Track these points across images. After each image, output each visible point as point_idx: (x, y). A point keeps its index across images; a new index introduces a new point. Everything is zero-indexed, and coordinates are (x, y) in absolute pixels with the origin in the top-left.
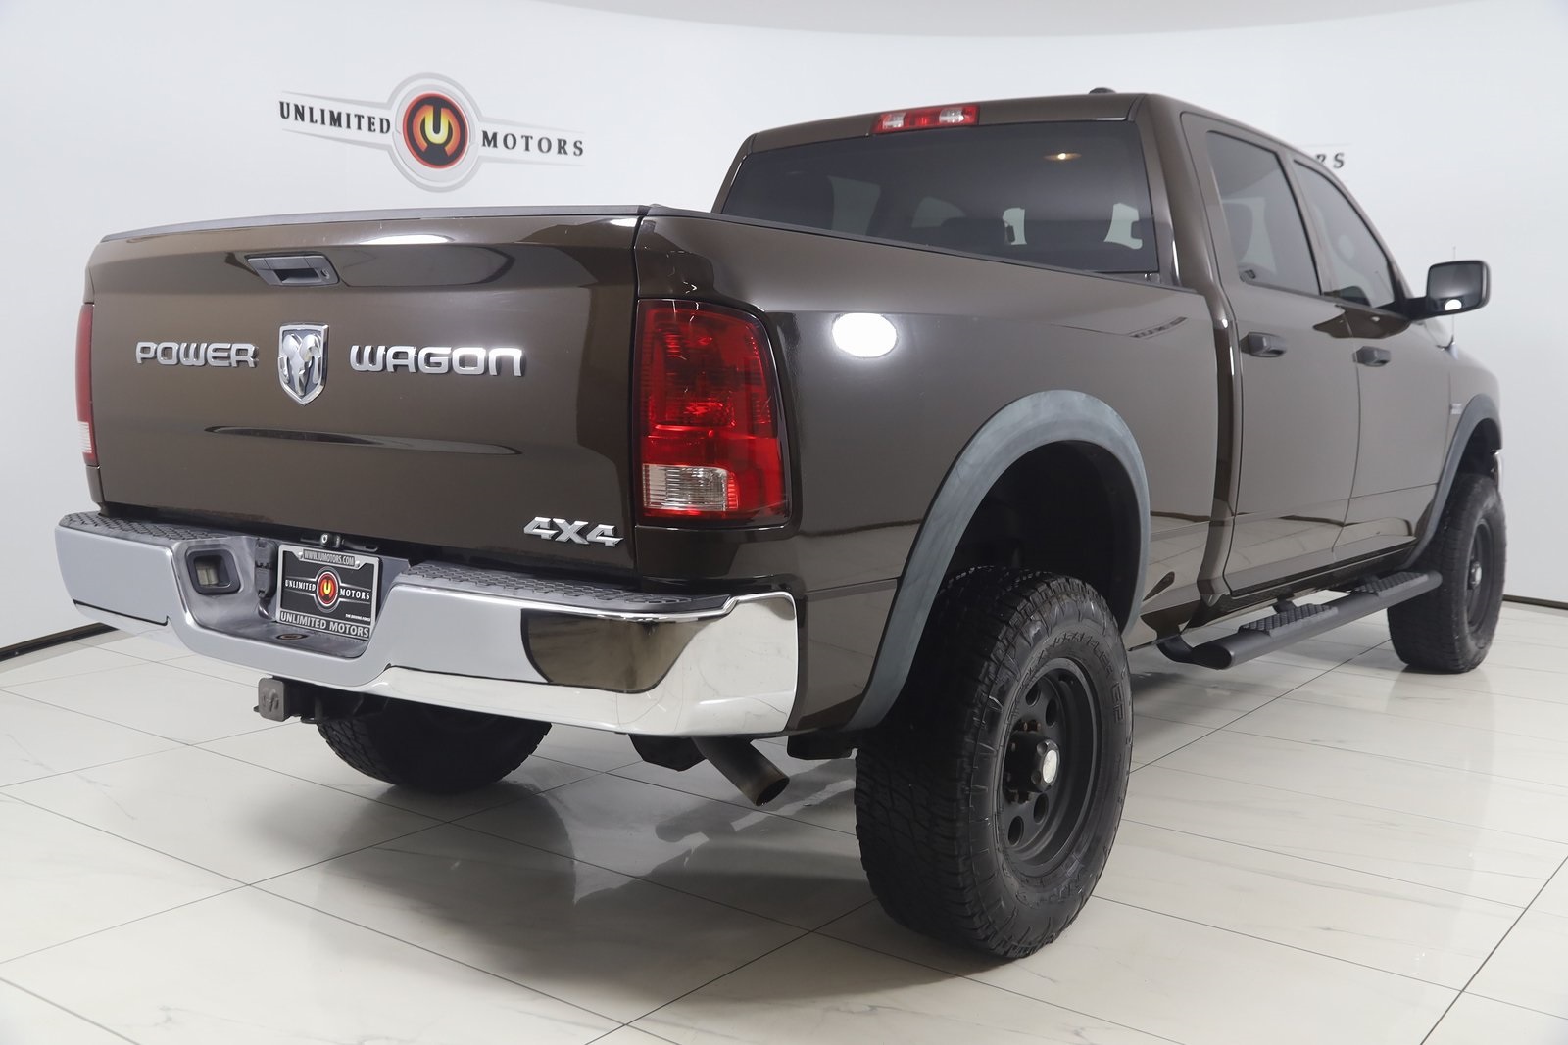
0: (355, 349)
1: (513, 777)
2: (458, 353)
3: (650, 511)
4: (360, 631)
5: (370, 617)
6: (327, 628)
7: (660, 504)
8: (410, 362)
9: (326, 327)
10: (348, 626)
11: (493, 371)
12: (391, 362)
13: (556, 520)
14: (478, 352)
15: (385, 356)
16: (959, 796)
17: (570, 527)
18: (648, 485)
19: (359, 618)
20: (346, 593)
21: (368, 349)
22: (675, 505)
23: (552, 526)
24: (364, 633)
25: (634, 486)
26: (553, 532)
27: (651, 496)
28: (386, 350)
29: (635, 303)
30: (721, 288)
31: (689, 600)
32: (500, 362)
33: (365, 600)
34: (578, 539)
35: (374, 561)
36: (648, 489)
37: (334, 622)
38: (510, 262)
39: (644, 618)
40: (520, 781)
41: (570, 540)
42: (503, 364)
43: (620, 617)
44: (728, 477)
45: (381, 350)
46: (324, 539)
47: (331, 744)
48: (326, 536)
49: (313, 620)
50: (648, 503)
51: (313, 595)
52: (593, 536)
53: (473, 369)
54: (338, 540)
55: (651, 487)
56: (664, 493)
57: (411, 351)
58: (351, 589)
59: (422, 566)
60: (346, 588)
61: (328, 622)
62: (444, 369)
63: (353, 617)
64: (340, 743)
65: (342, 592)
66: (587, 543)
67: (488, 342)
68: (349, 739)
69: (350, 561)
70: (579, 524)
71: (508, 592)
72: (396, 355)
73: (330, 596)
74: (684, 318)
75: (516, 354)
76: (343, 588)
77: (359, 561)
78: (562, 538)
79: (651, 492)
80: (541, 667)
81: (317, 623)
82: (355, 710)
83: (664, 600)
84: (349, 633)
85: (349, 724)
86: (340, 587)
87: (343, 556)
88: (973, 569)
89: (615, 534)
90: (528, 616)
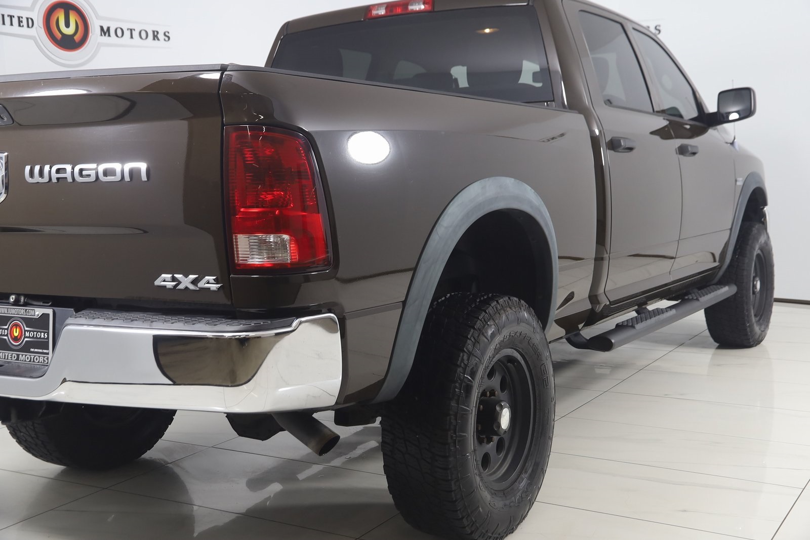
0: (28, 168)
1: (149, 455)
2: (102, 167)
3: (240, 265)
4: (41, 360)
5: (48, 349)
6: (18, 359)
7: (246, 260)
8: (68, 175)
9: (6, 154)
10: (32, 357)
11: (127, 178)
12: (54, 176)
13: (176, 276)
14: (117, 166)
15: (50, 172)
16: (450, 440)
17: (186, 279)
18: (237, 248)
19: (40, 351)
20: (30, 334)
21: (37, 168)
22: (256, 260)
23: (174, 279)
24: (44, 361)
25: (228, 250)
26: (174, 283)
27: (240, 256)
28: (51, 168)
29: (222, 129)
30: (279, 117)
31: (269, 322)
32: (132, 172)
33: (44, 338)
34: (192, 287)
35: (50, 311)
36: (237, 251)
37: (22, 355)
38: (133, 104)
39: (240, 336)
40: (154, 457)
41: (187, 288)
42: (134, 173)
43: (223, 336)
44: (291, 240)
45: (47, 168)
46: (12, 298)
47: (20, 442)
48: (14, 297)
49: (7, 354)
50: (238, 260)
51: (6, 337)
52: (202, 284)
53: (113, 177)
54: (22, 299)
55: (239, 250)
56: (249, 253)
57: (68, 168)
58: (33, 332)
59: (83, 312)
60: (30, 331)
61: (18, 356)
62: (93, 179)
63: (36, 350)
64: (26, 441)
65: (27, 334)
66: (198, 289)
67: (123, 159)
68: (32, 438)
69: (32, 313)
70: (192, 277)
71: (146, 325)
72: (58, 171)
73: (19, 337)
74: (255, 137)
75: (143, 166)
76: (28, 331)
77: (38, 312)
78: (181, 287)
79: (240, 253)
80: (168, 374)
81: (9, 357)
82: (40, 414)
83: (253, 323)
84: (34, 361)
85: (32, 428)
86: (25, 331)
87: (26, 310)
88: (449, 295)
89: (217, 281)
90: (157, 340)
